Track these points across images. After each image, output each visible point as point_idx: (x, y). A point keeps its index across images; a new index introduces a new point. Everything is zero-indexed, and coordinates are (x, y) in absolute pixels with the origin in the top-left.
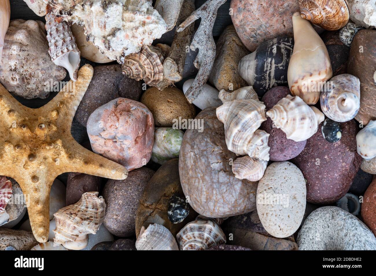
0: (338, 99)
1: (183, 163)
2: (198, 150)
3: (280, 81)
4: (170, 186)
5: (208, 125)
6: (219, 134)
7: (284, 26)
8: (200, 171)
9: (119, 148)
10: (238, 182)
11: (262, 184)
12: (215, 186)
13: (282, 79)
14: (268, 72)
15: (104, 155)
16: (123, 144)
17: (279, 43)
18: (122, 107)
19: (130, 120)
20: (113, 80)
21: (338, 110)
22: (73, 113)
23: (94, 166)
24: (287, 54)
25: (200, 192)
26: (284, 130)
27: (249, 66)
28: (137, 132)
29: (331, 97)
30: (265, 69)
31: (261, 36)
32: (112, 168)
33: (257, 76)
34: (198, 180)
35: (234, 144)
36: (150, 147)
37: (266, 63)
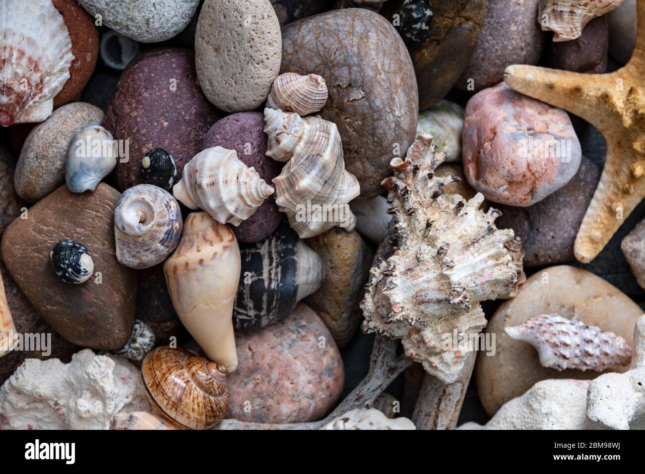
0: (152, 223)
1: (411, 97)
2: (388, 120)
3: (252, 253)
4: (431, 59)
5: (373, 165)
6: (352, 152)
7: (250, 349)
8: (382, 83)
9: (522, 120)
10: (316, 70)
11: (273, 69)
12: (355, 59)
13: (249, 256)
14: (274, 264)
15: (547, 107)
16: (515, 126)
17: (258, 317)
18: (522, 189)
19: (507, 168)
20: (540, 238)
21: (152, 204)
22: (605, 176)
23: (565, 85)
24: (243, 299)
25: (380, 48)
26: (242, 164)
27: (308, 273)
28: (494, 148)
29: (164, 225)
30: (279, 269)
31: (290, 330)
32: (531, 85)
33: (292, 257)
34: (384, 69)
35: (327, 133)
36: (469, 125)
37: (279, 279)
